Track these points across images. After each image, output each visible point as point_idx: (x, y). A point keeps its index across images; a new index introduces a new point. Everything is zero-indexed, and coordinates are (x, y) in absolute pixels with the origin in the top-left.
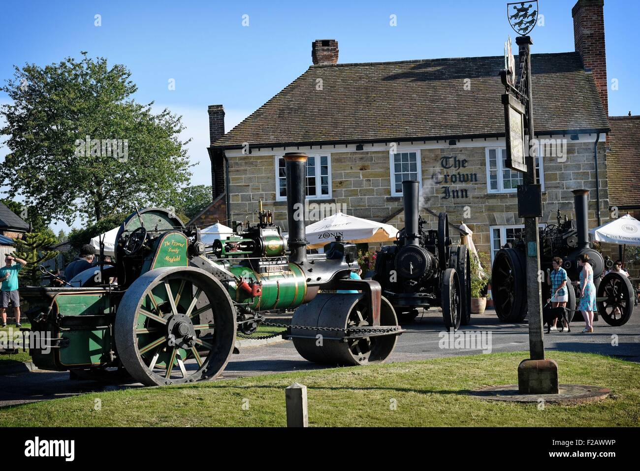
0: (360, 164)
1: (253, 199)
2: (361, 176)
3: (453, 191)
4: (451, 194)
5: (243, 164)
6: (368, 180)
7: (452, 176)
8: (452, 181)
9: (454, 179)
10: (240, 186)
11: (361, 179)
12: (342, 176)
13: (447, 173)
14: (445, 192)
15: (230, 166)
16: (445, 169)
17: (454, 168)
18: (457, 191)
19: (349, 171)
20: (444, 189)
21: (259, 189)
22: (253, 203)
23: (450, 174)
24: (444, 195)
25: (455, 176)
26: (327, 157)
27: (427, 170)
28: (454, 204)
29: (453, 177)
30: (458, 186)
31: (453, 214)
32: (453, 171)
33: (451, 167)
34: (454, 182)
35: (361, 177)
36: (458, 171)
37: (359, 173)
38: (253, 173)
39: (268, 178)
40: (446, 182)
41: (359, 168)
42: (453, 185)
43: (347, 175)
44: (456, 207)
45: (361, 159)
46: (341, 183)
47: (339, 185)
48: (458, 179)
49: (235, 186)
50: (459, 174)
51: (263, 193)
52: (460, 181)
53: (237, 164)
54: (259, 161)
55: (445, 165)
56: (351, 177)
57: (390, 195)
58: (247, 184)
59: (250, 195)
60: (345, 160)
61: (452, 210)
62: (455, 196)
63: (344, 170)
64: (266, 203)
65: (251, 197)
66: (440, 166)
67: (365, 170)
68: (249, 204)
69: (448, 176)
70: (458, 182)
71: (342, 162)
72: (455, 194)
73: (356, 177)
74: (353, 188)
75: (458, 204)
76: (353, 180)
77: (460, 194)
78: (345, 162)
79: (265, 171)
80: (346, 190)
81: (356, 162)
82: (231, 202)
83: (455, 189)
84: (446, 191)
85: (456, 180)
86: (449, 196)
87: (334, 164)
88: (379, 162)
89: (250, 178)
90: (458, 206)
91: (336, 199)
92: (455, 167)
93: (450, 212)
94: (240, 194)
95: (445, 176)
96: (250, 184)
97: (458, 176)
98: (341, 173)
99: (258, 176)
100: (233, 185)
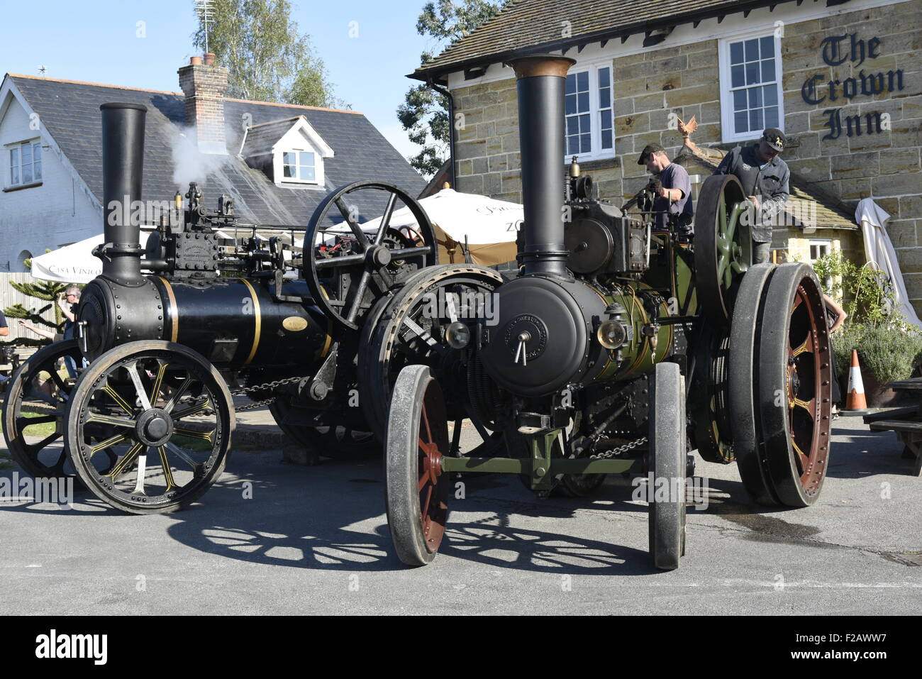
0: (662, 76)
1: (491, 167)
2: (665, 101)
3: (849, 120)
4: (844, 127)
5: (476, 100)
6: (676, 110)
7: (845, 83)
8: (846, 95)
9: (850, 91)
10: (472, 143)
11: (665, 109)
12: (631, 106)
13: (836, 75)
14: (829, 124)
15: (458, 107)
16: (831, 68)
17: (851, 63)
18: (857, 119)
19: (644, 95)
20: (828, 117)
21: (500, 147)
22: (491, 175)
23: (842, 78)
24: (828, 130)
25: (853, 81)
26: (608, 68)
27: (793, 74)
28: (852, 150)
29: (849, 84)
30: (861, 105)
31: (848, 175)
32: (849, 70)
33: (845, 59)
34: (851, 97)
35: (665, 105)
36: (860, 69)
37: (662, 96)
38: (490, 116)
39: (513, 123)
40: (833, 98)
41: (661, 85)
42: (850, 104)
43: (641, 104)
44: (853, 155)
45: (666, 64)
46: (629, 121)
47: (625, 125)
48: (859, 89)
49: (465, 143)
50: (861, 75)
51: (505, 153)
52: (864, 92)
53: (467, 100)
54: (499, 91)
55: (830, 58)
56: (647, 107)
57: (720, 139)
58: (482, 139)
59: (487, 159)
60: (637, 72)
61: (844, 165)
62: (854, 131)
63: (636, 92)
64: (510, 173)
65: (488, 163)
66: (822, 60)
67: (673, 87)
68: (485, 176)
69: (838, 82)
70: (859, 95)
71: (632, 77)
72: (854, 126)
73: (657, 106)
74: (650, 132)
75: (861, 149)
76: (651, 113)
77: (864, 125)
78: (637, 75)
79: (509, 109)
80: (639, 136)
81: (655, 72)
82: (460, 176)
83: (852, 114)
84: (833, 120)
85: (855, 92)
86: (840, 131)
87: (619, 81)
88: (698, 67)
89: (486, 127)
90: (859, 156)
91: (621, 156)
92: (853, 59)
93: (842, 171)
94: (472, 159)
95: (831, 83)
96: (487, 139)
97: (859, 81)
98: (630, 101)
99: (499, 120)
100: (461, 144)
